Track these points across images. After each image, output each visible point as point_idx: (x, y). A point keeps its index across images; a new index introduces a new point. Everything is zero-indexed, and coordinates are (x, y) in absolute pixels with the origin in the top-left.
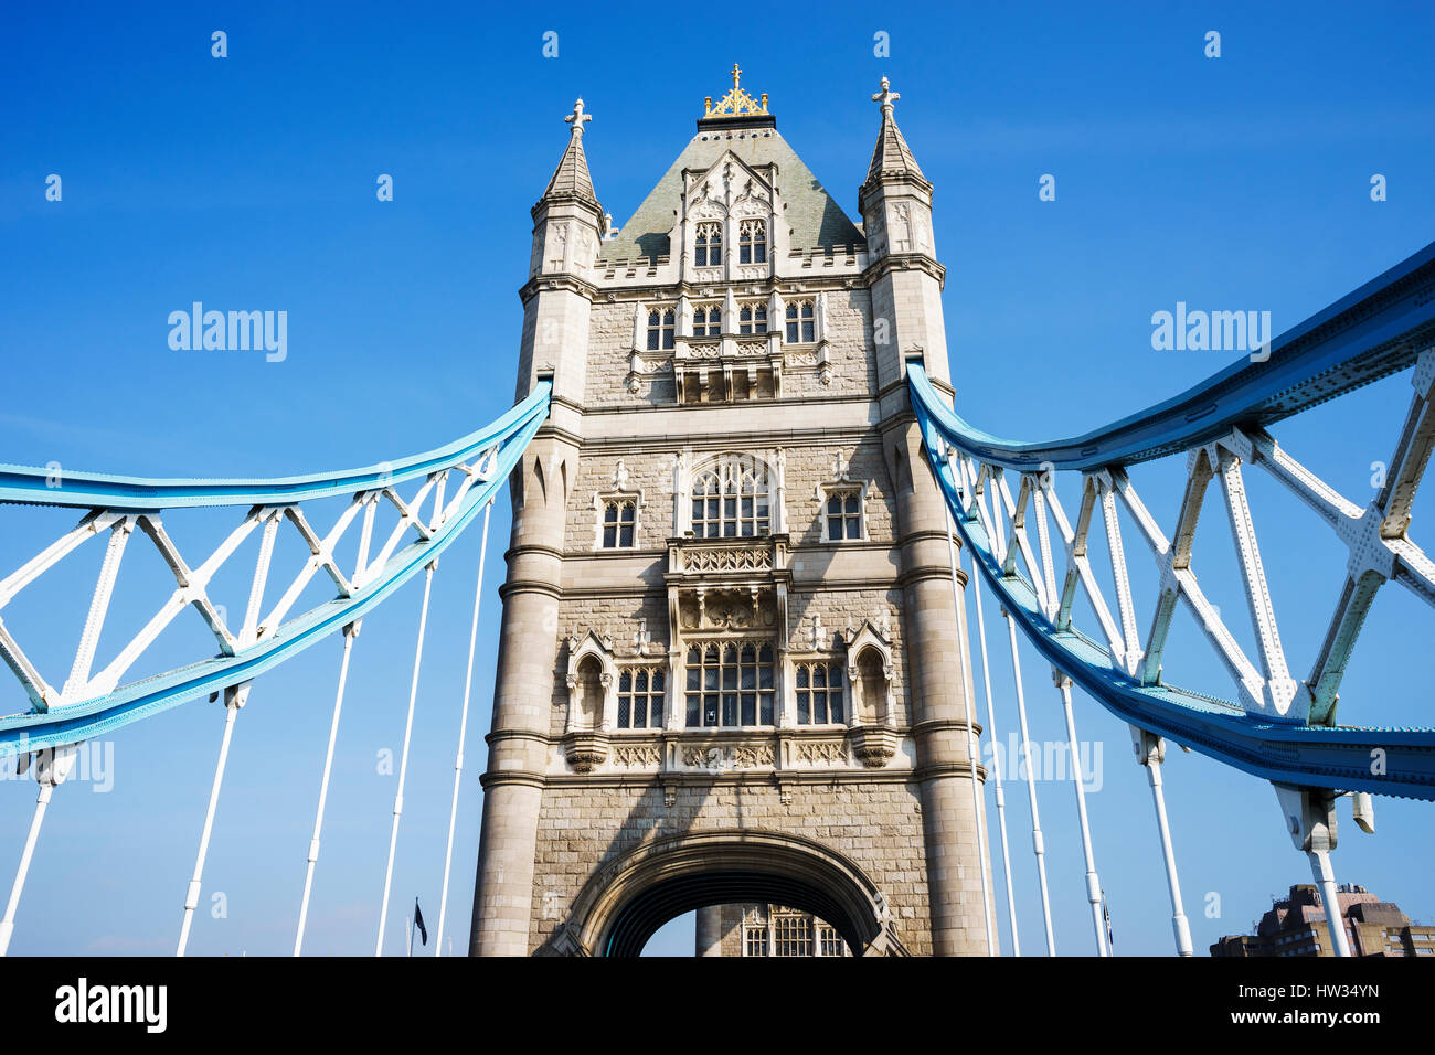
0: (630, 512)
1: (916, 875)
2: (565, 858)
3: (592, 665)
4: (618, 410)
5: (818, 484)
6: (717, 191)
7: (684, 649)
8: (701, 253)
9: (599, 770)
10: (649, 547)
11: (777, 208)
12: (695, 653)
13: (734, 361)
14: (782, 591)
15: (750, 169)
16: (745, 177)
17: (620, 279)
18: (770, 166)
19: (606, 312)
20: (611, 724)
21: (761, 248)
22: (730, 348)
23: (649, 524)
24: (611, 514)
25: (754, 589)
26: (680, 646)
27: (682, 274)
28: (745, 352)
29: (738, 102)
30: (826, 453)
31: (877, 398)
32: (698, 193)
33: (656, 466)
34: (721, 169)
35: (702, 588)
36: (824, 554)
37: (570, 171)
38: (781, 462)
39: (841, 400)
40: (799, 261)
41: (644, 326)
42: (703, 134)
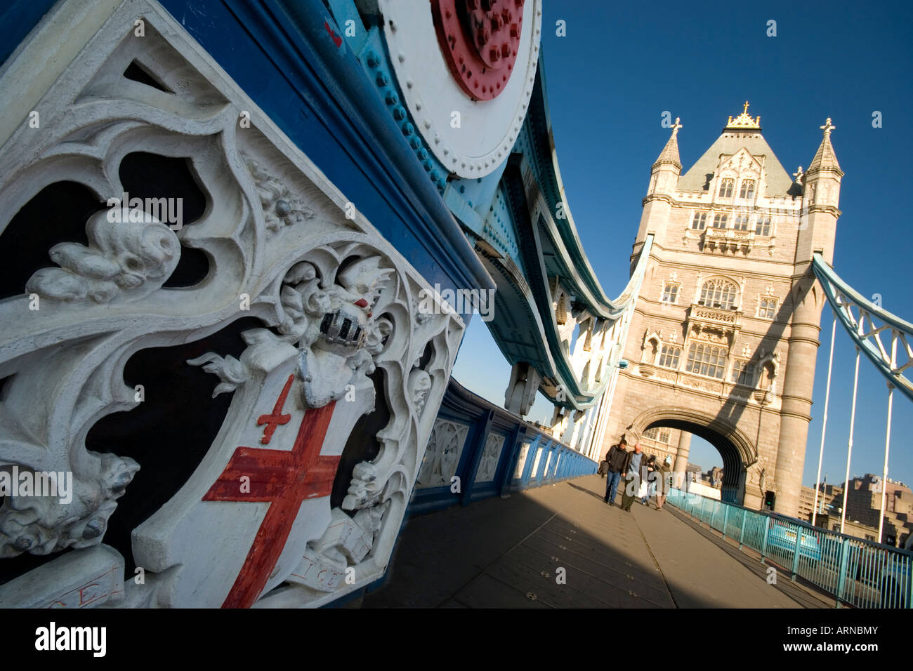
0: (675, 290)
1: (772, 447)
2: (634, 403)
3: (654, 342)
4: (677, 251)
5: (759, 294)
6: (736, 165)
7: (690, 343)
8: (722, 191)
9: (650, 377)
10: (681, 304)
11: (763, 176)
12: (693, 346)
13: (733, 240)
14: (736, 333)
15: (753, 157)
16: (750, 160)
17: (685, 198)
18: (763, 156)
19: (677, 211)
20: (657, 364)
21: (751, 191)
22: (731, 234)
23: (683, 296)
24: (667, 289)
25: (724, 329)
26: (688, 342)
27: (713, 200)
28: (737, 237)
29: (744, 120)
30: (764, 282)
31: (794, 265)
32: (726, 165)
33: (688, 275)
34: (739, 155)
35: (703, 325)
36: (756, 322)
37: (671, 151)
38: (743, 283)
39: (777, 263)
40: (769, 200)
41: (692, 219)
42: (725, 134)
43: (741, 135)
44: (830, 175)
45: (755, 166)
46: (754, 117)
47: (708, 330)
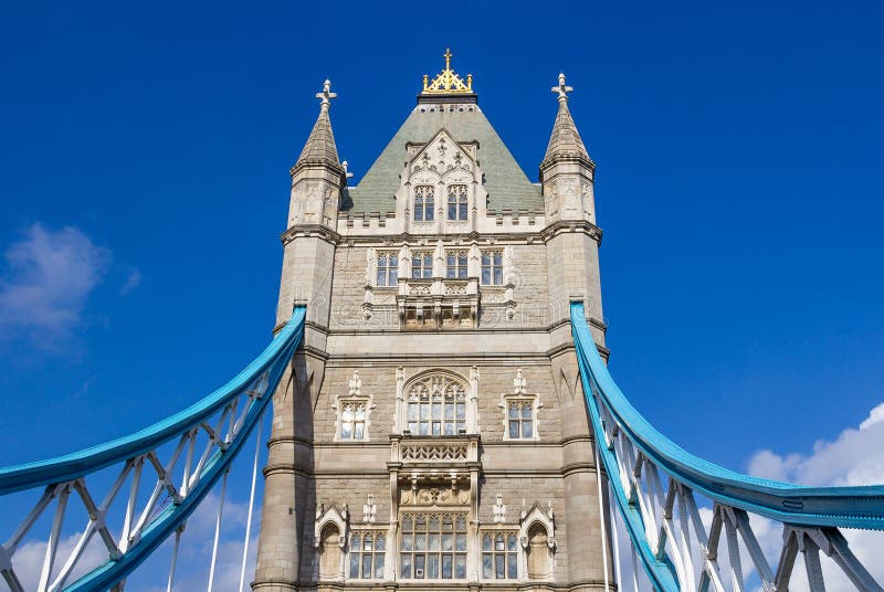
3: (332, 530)
4: (355, 332)
5: (503, 395)
6: (434, 161)
7: (401, 519)
8: (418, 207)
10: (376, 439)
11: (478, 177)
12: (408, 522)
13: (443, 299)
14: (474, 478)
15: (459, 144)
16: (456, 150)
17: (358, 229)
18: (475, 142)
19: (345, 254)
20: (346, 576)
21: (464, 207)
22: (438, 289)
25: (454, 475)
26: (398, 517)
27: (407, 226)
28: (451, 292)
29: (448, 81)
30: (509, 371)
31: (550, 330)
32: (419, 162)
33: (381, 377)
34: (437, 144)
35: (415, 474)
36: (506, 450)
37: (321, 140)
38: (474, 376)
39: (522, 331)
40: (493, 220)
41: (374, 266)
42: (421, 107)
43: (447, 107)
44: (575, 168)
45: (465, 161)
46: (463, 77)
47: (427, 484)
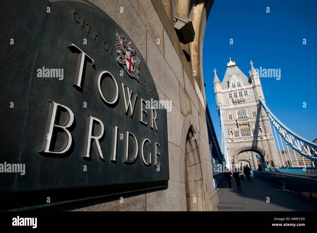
0: (231, 116)
1: (268, 149)
2: (233, 149)
3: (231, 132)
4: (228, 106)
5: (251, 111)
6: (233, 79)
7: (240, 129)
8: (233, 86)
9: (234, 141)
10: (234, 120)
11: (241, 80)
12: (241, 130)
13: (240, 99)
14: (250, 123)
15: (237, 75)
17: (225, 91)
18: (239, 75)
19: (224, 95)
20: (234, 137)
21: (240, 85)
22: (239, 98)
23: (234, 117)
24: (229, 116)
25: (247, 123)
26: (239, 129)
27: (232, 89)
28: (241, 98)
29: (231, 63)
30: (251, 108)
31: (256, 101)
32: (231, 79)
33: (233, 111)
34: (233, 76)
35: (241, 124)
36: (253, 119)
37: (216, 79)
38: (246, 109)
39: (252, 102)
40: (245, 86)
41: (228, 96)
42: (228, 68)
43: (232, 67)
44: (256, 76)
45: (238, 78)
46: (233, 62)
47: (243, 125)
